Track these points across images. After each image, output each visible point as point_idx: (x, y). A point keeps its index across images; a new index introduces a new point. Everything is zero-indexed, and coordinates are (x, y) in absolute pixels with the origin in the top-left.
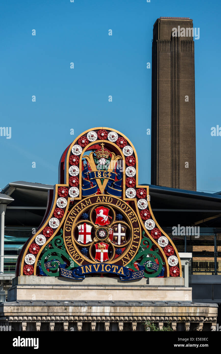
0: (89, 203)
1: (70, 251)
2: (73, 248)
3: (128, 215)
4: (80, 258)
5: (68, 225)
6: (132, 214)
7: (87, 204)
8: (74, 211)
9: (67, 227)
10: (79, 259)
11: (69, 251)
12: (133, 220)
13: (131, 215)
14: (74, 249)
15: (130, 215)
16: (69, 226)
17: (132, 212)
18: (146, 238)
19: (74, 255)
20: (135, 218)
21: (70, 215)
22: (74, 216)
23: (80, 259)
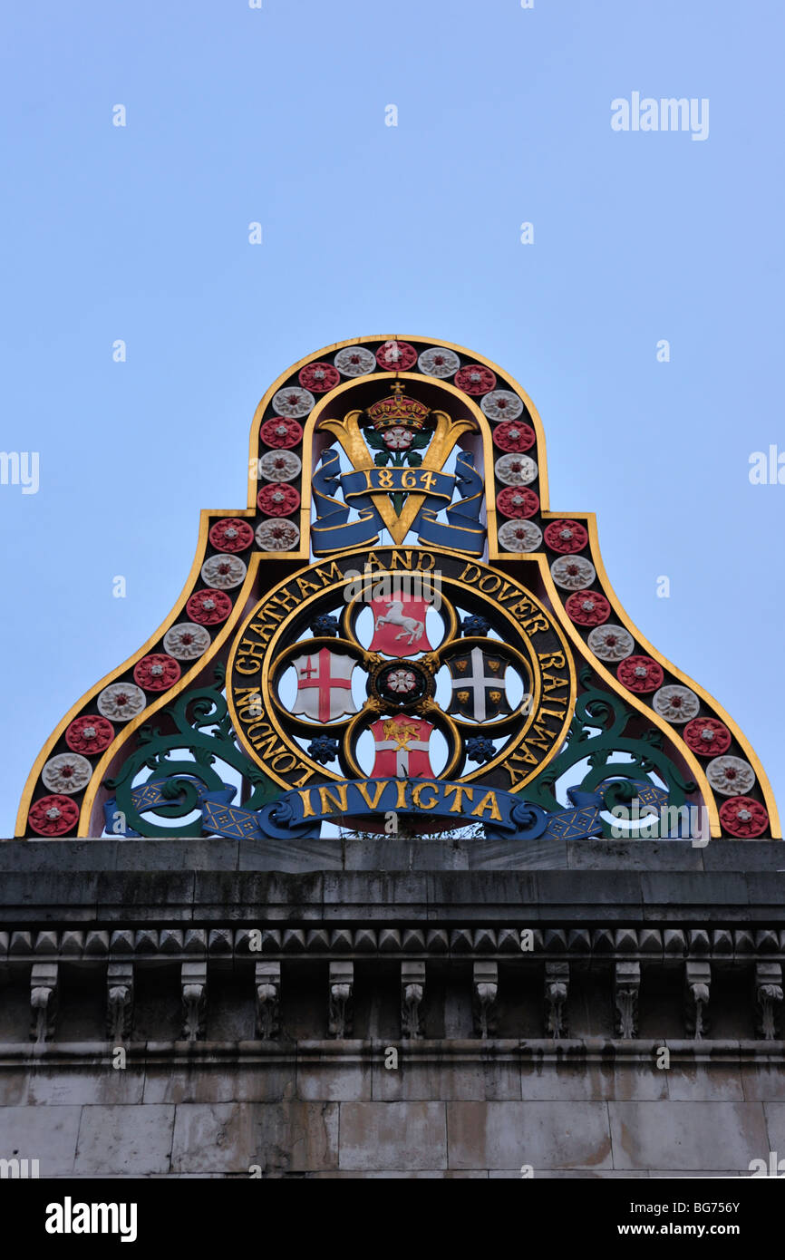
0: (331, 576)
1: (254, 739)
2: (267, 729)
3: (510, 612)
4: (296, 765)
5: (247, 653)
6: (526, 608)
7: (324, 579)
8: (268, 606)
9: (242, 660)
10: (293, 765)
11: (250, 740)
12: (531, 626)
13: (523, 609)
14: (270, 732)
15: (518, 610)
16: (249, 658)
17: (525, 600)
18: (594, 693)
19: (272, 754)
20: (540, 617)
21: (256, 620)
22: (271, 620)
23: (298, 767)
